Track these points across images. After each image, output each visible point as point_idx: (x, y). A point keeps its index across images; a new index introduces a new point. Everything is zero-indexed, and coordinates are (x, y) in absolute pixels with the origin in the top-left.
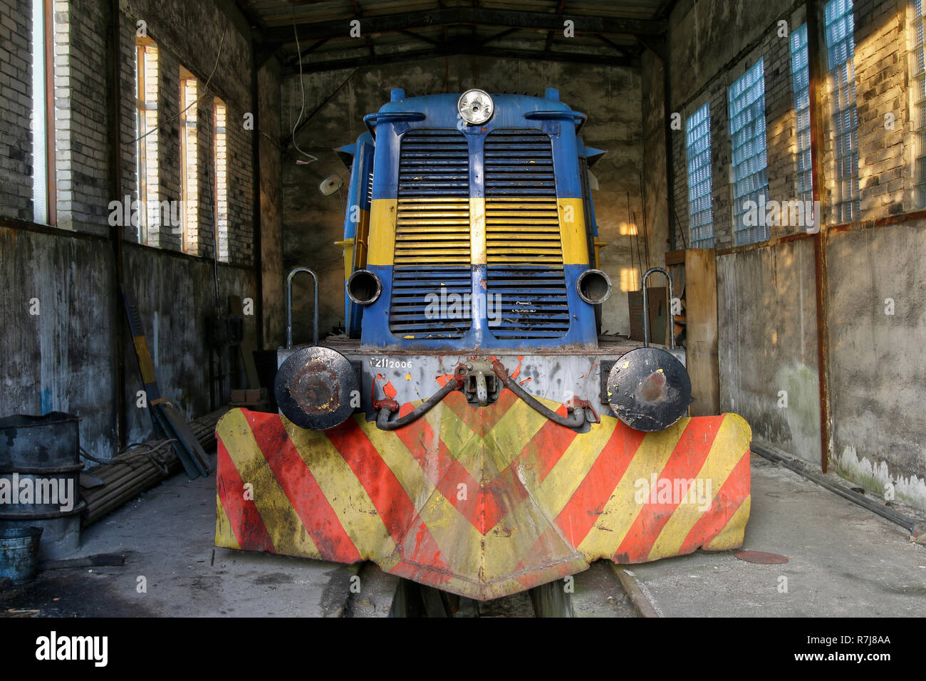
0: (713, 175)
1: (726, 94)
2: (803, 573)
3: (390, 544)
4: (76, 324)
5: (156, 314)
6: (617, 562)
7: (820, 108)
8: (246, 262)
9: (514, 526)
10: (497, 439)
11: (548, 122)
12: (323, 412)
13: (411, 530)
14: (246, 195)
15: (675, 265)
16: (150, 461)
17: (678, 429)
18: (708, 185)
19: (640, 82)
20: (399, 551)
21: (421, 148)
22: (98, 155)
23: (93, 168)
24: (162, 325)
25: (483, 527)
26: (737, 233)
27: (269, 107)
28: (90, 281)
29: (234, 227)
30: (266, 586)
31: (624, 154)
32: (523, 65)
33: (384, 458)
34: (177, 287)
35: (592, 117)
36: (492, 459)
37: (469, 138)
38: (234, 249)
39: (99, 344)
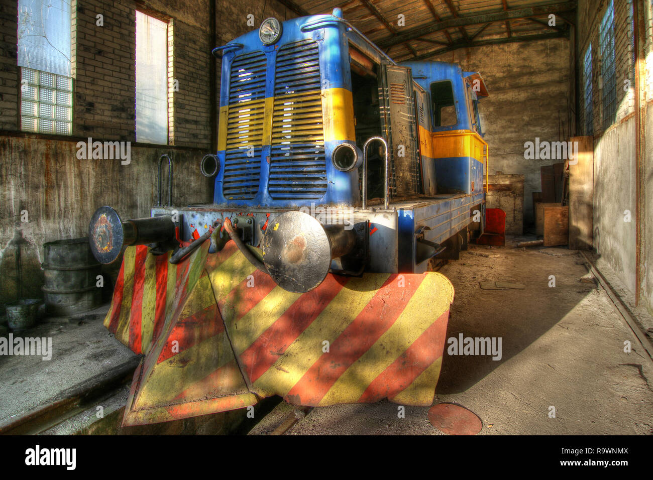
0: (593, 87)
1: (598, 29)
6: (289, 402)
9: (193, 358)
11: (316, 31)
12: (105, 252)
18: (592, 94)
19: (568, 45)
23: (197, 116)
25: (160, 357)
31: (557, 89)
32: (496, 48)
35: (537, 70)
36: (200, 297)
37: (267, 56)
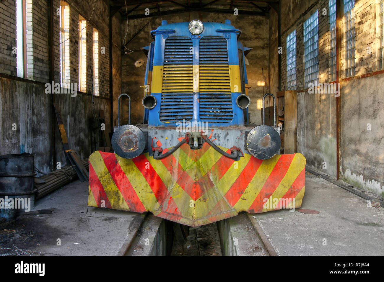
0: (297, 60)
1: (302, 26)
2: (325, 217)
3: (158, 205)
4: (35, 118)
5: (68, 116)
6: (249, 213)
7: (340, 30)
8: (107, 97)
9: (208, 198)
10: (202, 163)
11: (226, 33)
12: (131, 151)
13: (166, 199)
14: (107, 69)
15: (280, 97)
16: (64, 174)
17: (276, 159)
18: (295, 63)
19: (268, 22)
20: (161, 208)
21: (173, 44)
22: (44, 50)
23: (43, 55)
24: (71, 120)
25: (195, 198)
26: (305, 83)
27: (116, 33)
28: (41, 102)
29: (101, 82)
30: (107, 222)
31: (261, 52)
32: (221, 15)
33: (156, 171)
34: (77, 106)
35: (248, 37)
36: (199, 171)
37: (193, 40)
38: (101, 91)
39: (45, 127)
